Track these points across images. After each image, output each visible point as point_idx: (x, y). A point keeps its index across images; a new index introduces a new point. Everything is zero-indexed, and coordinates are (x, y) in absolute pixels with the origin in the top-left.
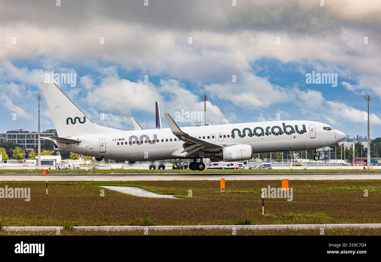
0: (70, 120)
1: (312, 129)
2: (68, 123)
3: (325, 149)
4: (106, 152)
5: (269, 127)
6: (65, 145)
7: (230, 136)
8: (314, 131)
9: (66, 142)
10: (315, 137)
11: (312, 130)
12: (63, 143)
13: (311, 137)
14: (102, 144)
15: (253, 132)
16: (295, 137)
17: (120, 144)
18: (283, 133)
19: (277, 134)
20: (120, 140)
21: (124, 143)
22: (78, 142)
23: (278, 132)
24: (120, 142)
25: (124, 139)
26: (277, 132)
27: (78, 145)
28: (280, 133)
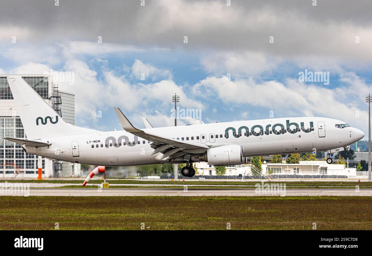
0: (40, 120)
1: (321, 126)
2: (37, 124)
3: (339, 150)
4: (79, 156)
5: (270, 126)
6: (34, 148)
7: (224, 136)
8: (323, 130)
9: (35, 145)
10: (324, 136)
11: (322, 128)
12: (32, 146)
13: (320, 136)
14: (75, 147)
15: (250, 131)
16: (300, 136)
17: (95, 146)
18: (286, 132)
19: (278, 133)
20: (94, 142)
21: (100, 146)
22: (48, 145)
23: (280, 130)
24: (95, 144)
25: (99, 141)
26: (278, 131)
27: (48, 148)
28: (283, 131)
